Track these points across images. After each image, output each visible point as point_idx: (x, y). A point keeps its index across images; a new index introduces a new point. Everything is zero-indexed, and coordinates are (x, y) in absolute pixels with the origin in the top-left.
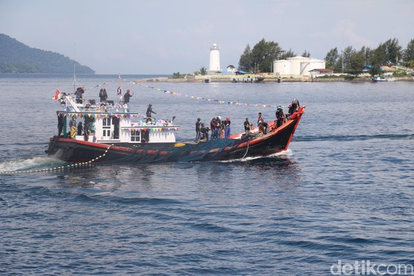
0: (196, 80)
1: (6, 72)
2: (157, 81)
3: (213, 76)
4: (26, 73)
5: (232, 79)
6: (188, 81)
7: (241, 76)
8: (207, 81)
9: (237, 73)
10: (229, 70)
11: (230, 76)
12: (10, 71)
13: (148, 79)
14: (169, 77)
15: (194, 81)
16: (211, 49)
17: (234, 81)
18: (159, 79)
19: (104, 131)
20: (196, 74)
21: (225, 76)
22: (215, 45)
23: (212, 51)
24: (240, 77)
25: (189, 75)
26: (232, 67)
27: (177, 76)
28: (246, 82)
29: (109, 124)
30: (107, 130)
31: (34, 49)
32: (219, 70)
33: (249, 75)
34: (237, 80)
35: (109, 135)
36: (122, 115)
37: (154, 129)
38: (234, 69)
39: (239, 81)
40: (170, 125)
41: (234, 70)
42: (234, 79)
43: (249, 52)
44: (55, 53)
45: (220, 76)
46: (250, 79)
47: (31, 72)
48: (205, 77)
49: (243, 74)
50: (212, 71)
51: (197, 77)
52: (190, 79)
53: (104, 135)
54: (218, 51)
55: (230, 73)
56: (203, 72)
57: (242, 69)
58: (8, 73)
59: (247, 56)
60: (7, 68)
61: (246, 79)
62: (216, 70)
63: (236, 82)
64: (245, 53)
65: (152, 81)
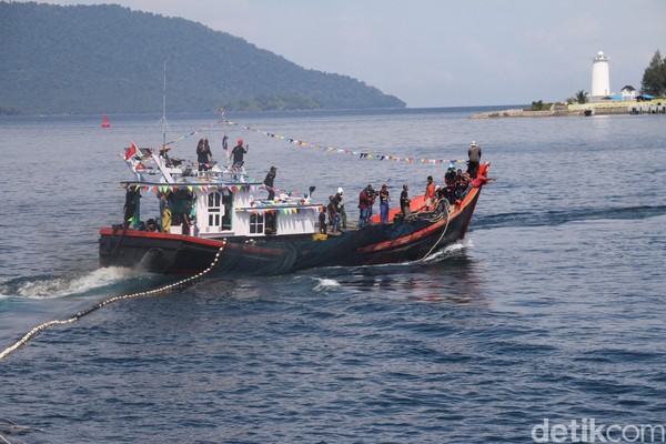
0: (569, 112)
1: (269, 108)
2: (506, 115)
3: (597, 105)
4: (299, 110)
5: (630, 109)
6: (557, 115)
7: (646, 103)
8: (588, 113)
9: (639, 98)
10: (626, 93)
11: (626, 104)
12: (275, 107)
13: (491, 113)
14: (525, 108)
15: (568, 113)
16: (595, 61)
17: (635, 111)
18: (509, 112)
19: (211, 217)
20: (570, 102)
21: (619, 105)
22: (601, 53)
23: (597, 64)
24: (644, 105)
25: (558, 104)
26: (630, 88)
27: (538, 106)
28: (653, 112)
29: (218, 205)
30: (214, 214)
31: (312, 72)
32: (608, 94)
33: (660, 100)
34: (638, 109)
35: (217, 224)
36: (239, 187)
37: (285, 210)
38: (633, 92)
39: (641, 112)
40: (307, 201)
41: (633, 94)
42: (634, 109)
43: (660, 64)
44: (343, 77)
45: (610, 104)
46: (660, 108)
47: (307, 108)
48: (585, 107)
49: (649, 99)
50: (597, 97)
51: (570, 107)
52: (560, 111)
53: (211, 224)
54: (605, 64)
55: (626, 99)
56: (582, 99)
57: (647, 92)
58: (272, 111)
59: (656, 69)
60: (270, 103)
61: (654, 108)
62: (604, 94)
63: (637, 113)
64: (652, 64)
65: (497, 115)
